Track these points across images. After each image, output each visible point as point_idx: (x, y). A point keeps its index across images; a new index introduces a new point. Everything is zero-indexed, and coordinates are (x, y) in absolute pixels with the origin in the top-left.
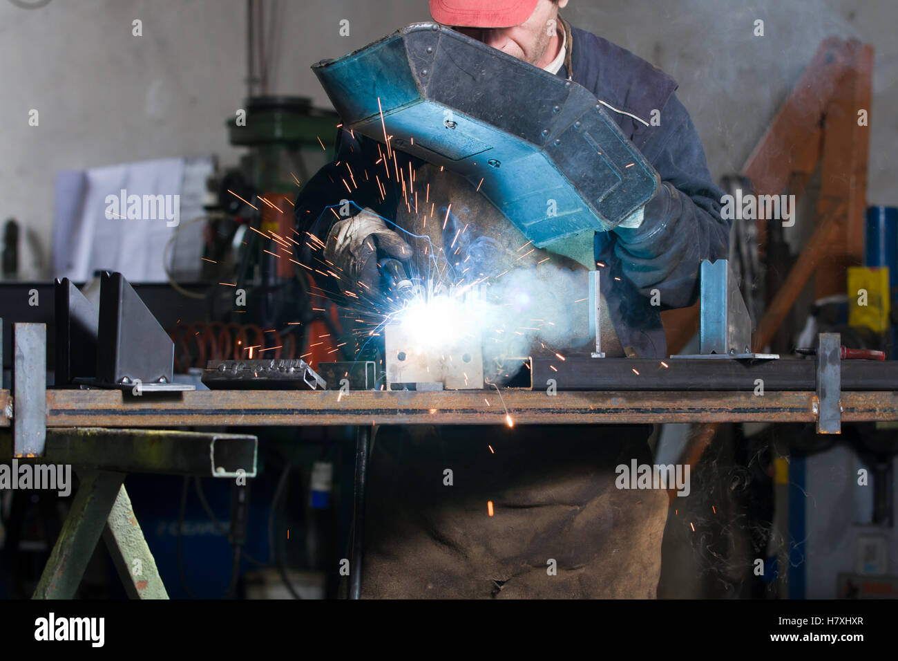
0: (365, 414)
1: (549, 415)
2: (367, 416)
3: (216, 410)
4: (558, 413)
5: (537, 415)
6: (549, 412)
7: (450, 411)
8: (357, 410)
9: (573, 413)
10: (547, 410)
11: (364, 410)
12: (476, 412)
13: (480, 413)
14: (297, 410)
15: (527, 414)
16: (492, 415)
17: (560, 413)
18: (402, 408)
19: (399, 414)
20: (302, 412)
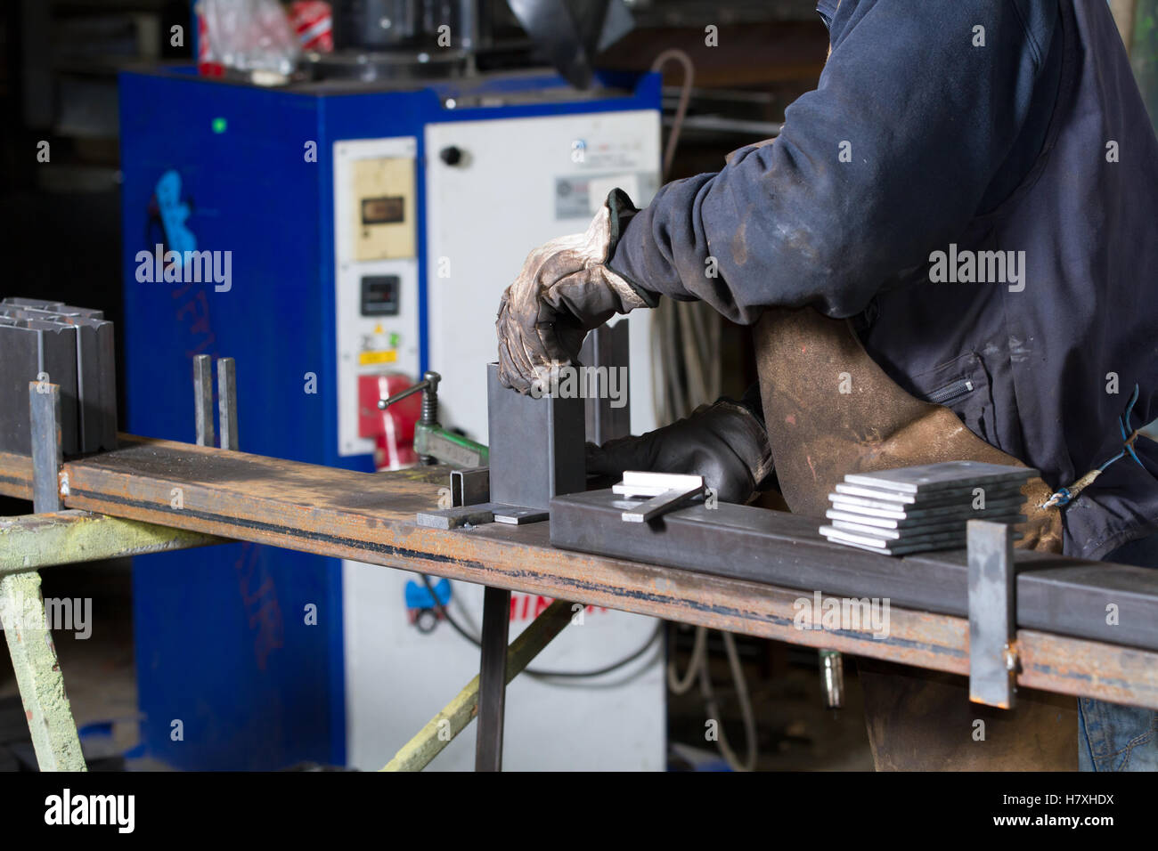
0: (359, 547)
1: (573, 588)
2: (361, 550)
3: (212, 514)
4: (584, 587)
5: (558, 586)
6: (573, 584)
7: (453, 560)
8: (350, 540)
9: (605, 591)
10: (571, 581)
11: (357, 542)
12: (482, 567)
13: (488, 569)
14: (289, 529)
15: (545, 582)
16: (502, 575)
17: (588, 588)
18: (399, 546)
19: (395, 554)
20: (297, 532)
